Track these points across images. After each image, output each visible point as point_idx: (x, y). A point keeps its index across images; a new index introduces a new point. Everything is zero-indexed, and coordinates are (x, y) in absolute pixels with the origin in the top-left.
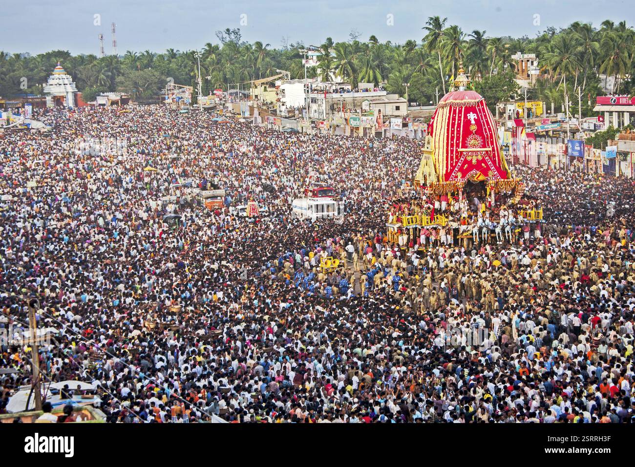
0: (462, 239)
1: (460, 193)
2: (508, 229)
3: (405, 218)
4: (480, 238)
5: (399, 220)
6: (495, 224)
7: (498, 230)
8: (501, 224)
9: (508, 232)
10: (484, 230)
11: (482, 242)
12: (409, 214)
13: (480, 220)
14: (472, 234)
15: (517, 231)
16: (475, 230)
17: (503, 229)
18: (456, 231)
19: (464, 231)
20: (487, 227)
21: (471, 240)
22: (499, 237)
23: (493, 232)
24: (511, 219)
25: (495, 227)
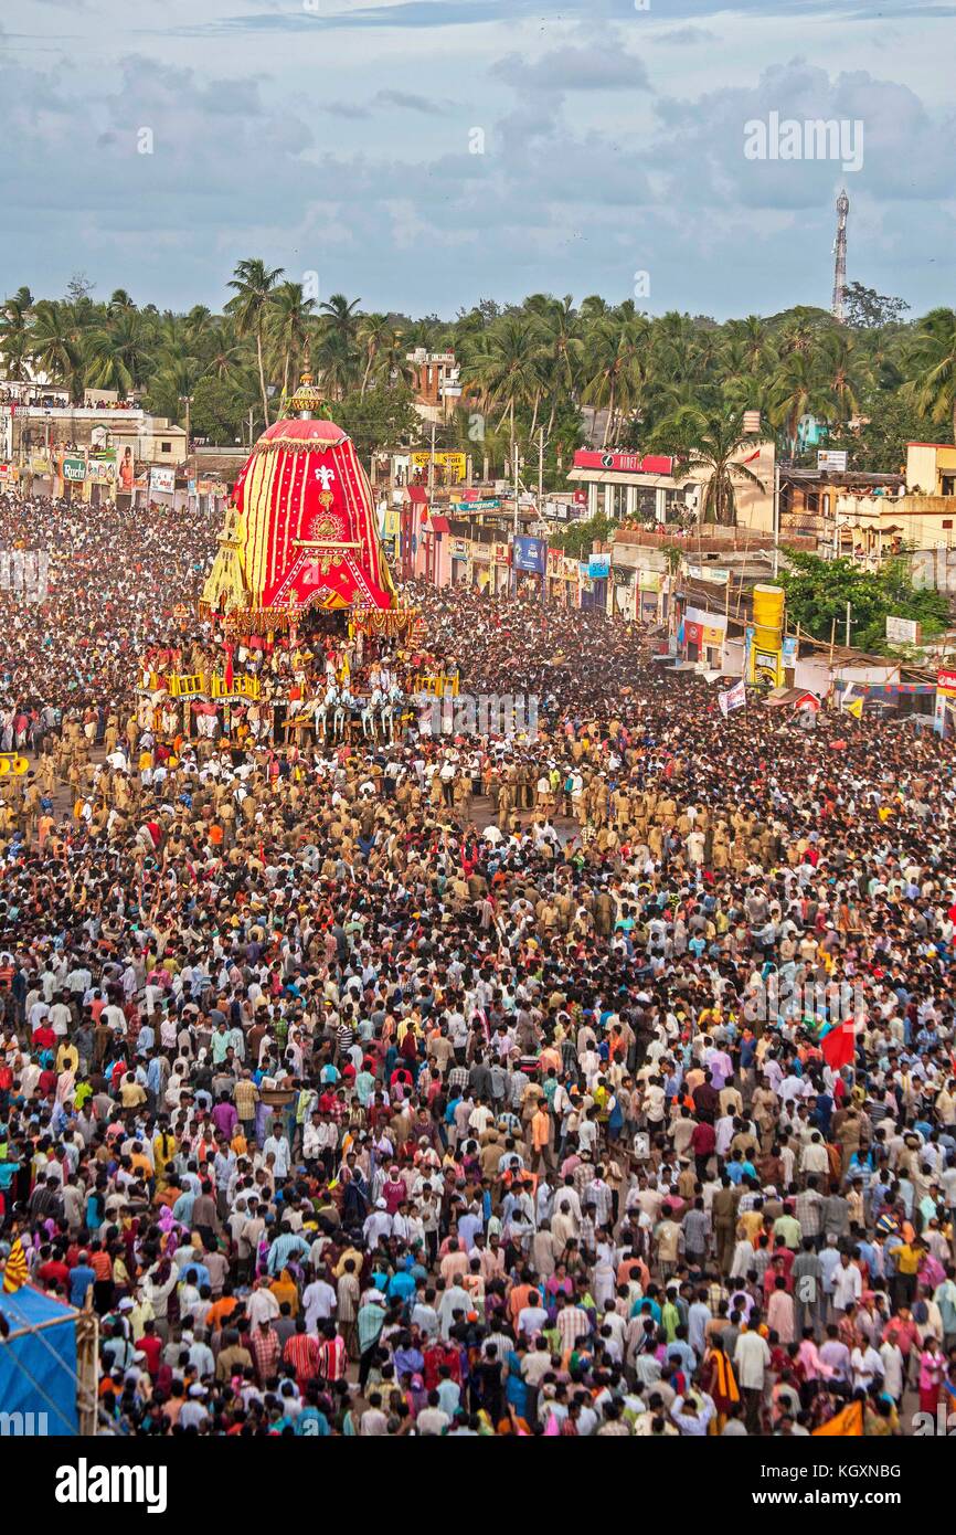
0: (292, 730)
1: (293, 632)
2: (387, 712)
3: (175, 679)
4: (330, 729)
5: (163, 683)
6: (362, 701)
7: (366, 714)
8: (374, 700)
9: (387, 719)
10: (339, 712)
11: (333, 739)
12: (185, 672)
13: (332, 692)
14: (313, 720)
15: (404, 718)
16: (320, 711)
17: (377, 714)
18: (281, 713)
19: (298, 713)
20: (345, 706)
21: (310, 731)
22: (368, 728)
23: (357, 717)
24: (394, 690)
25: (360, 707)
